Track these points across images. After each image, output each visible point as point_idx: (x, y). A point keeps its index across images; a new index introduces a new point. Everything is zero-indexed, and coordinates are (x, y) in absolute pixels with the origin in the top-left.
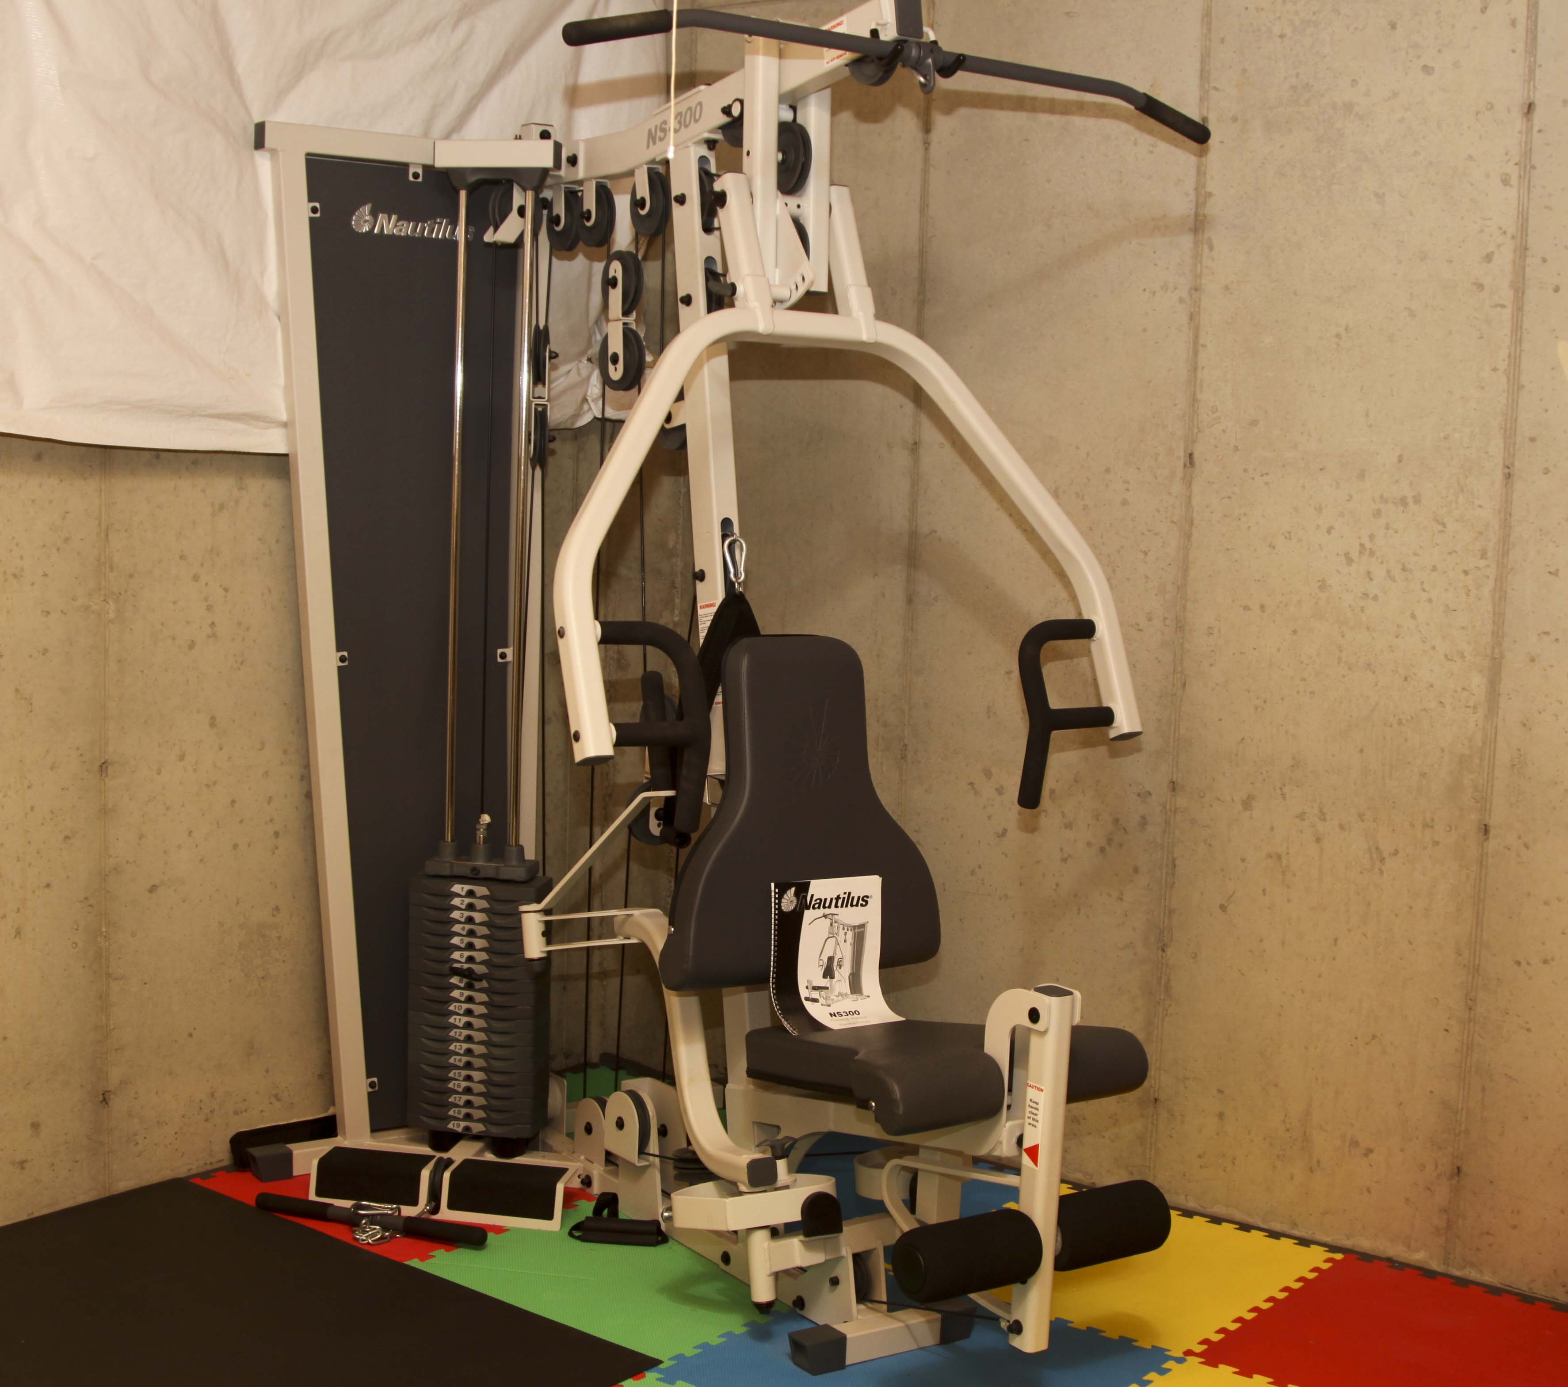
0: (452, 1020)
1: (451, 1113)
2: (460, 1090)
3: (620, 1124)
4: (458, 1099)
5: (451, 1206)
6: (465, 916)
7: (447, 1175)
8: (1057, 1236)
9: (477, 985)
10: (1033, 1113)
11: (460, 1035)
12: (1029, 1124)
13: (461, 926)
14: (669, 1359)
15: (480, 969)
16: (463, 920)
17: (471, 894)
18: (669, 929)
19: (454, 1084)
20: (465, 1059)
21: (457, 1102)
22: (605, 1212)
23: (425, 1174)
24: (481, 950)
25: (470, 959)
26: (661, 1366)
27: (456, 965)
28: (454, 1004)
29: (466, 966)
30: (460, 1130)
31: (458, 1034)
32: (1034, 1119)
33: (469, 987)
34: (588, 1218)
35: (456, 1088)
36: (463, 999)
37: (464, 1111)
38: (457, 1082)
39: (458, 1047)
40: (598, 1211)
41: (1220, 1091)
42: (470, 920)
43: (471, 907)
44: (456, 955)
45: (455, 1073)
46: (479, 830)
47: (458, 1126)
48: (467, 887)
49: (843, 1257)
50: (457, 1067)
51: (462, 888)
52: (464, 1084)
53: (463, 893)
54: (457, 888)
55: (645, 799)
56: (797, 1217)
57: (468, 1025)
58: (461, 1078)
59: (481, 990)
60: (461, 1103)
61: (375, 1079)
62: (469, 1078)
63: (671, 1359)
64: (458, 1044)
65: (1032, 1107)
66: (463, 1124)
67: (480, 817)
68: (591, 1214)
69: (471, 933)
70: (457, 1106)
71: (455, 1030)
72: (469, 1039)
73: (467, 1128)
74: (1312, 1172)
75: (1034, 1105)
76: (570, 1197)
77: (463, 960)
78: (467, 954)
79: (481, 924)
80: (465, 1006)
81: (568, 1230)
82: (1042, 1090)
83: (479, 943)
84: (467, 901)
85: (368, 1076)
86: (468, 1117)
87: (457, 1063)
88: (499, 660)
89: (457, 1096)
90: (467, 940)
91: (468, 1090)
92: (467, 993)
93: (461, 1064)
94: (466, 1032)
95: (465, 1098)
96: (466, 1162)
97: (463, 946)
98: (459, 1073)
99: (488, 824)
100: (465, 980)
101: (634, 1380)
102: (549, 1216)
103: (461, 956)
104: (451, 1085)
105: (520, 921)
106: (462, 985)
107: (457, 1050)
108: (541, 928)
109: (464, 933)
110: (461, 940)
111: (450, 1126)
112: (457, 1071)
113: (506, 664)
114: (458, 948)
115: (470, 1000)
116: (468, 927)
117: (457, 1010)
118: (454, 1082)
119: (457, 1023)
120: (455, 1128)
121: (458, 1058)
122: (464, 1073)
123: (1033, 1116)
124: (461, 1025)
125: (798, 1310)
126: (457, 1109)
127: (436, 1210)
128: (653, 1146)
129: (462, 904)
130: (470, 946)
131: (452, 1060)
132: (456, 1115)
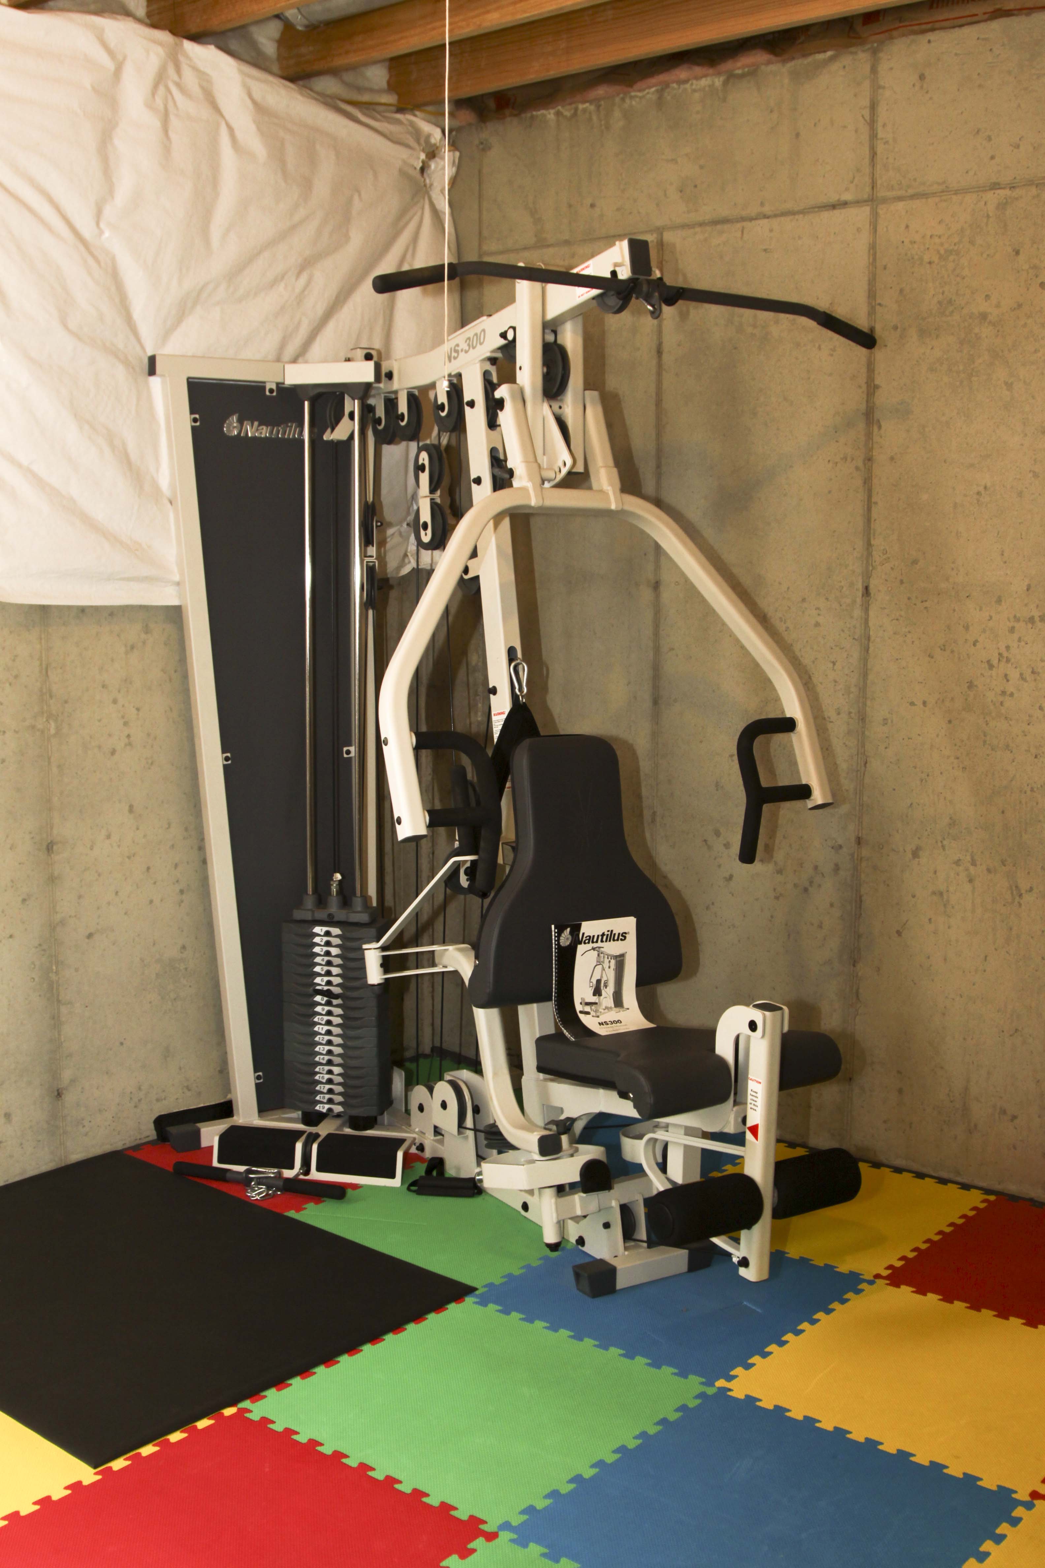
0: (316, 1029)
1: (318, 1098)
2: (324, 1081)
3: (444, 1105)
4: (322, 1088)
5: (319, 1169)
6: (324, 950)
7: (315, 1147)
8: (774, 1193)
9: (335, 1002)
10: (753, 1100)
11: (322, 1040)
12: (751, 1108)
13: (322, 958)
14: (482, 1287)
15: (337, 990)
16: (322, 953)
17: (328, 934)
18: (475, 962)
19: (320, 1077)
20: (327, 1058)
21: (322, 1090)
22: (435, 1173)
23: (299, 1146)
24: (337, 976)
25: (329, 983)
26: (477, 1292)
27: (318, 988)
28: (318, 1017)
29: (326, 988)
30: (324, 1111)
31: (321, 1039)
32: (754, 1105)
33: (329, 1003)
34: (421, 1177)
35: (321, 1080)
36: (324, 1013)
37: (327, 1096)
38: (321, 1075)
39: (322, 1049)
40: (429, 1171)
41: (899, 1072)
42: (328, 953)
43: (328, 944)
44: (318, 980)
45: (320, 1069)
46: (332, 885)
47: (322, 1108)
48: (325, 929)
49: (612, 1207)
50: (321, 1064)
51: (322, 929)
52: (327, 1076)
53: (322, 934)
54: (318, 930)
55: (455, 862)
56: (577, 1178)
57: (329, 1033)
58: (325, 1072)
59: (337, 1006)
60: (325, 1091)
61: (261, 1073)
62: (330, 1072)
63: (485, 1286)
64: (321, 1047)
65: (752, 1096)
66: (327, 1106)
67: (333, 876)
68: (423, 1174)
69: (329, 963)
70: (322, 1093)
71: (319, 1036)
72: (329, 1043)
73: (330, 1110)
74: (971, 1133)
75: (754, 1094)
76: (408, 1159)
77: (324, 983)
78: (326, 979)
79: (336, 956)
80: (326, 1018)
81: (406, 1186)
82: (760, 1083)
83: (335, 971)
84: (325, 939)
85: (255, 1071)
86: (330, 1101)
87: (321, 1061)
88: (345, 756)
89: (322, 1085)
90: (326, 968)
91: (330, 1081)
92: (327, 1008)
93: (324, 1062)
94: (327, 1038)
95: (328, 1087)
96: (330, 1136)
97: (323, 973)
98: (323, 1068)
99: (340, 881)
100: (326, 999)
101: (456, 1303)
102: (393, 1176)
103: (322, 980)
104: (317, 1078)
105: (363, 954)
106: (323, 1002)
107: (321, 1051)
108: (380, 961)
109: (324, 963)
110: (322, 968)
111: (317, 1108)
112: (321, 1067)
113: (351, 758)
114: (319, 975)
115: (329, 1013)
116: (326, 958)
117: (320, 1021)
118: (319, 1075)
119: (320, 1031)
120: (321, 1110)
121: (322, 1057)
122: (327, 1068)
123: (753, 1102)
124: (323, 1032)
125: (580, 1247)
126: (322, 1095)
127: (307, 1172)
128: (469, 1123)
129: (321, 941)
130: (328, 973)
131: (317, 1059)
132: (321, 1100)
